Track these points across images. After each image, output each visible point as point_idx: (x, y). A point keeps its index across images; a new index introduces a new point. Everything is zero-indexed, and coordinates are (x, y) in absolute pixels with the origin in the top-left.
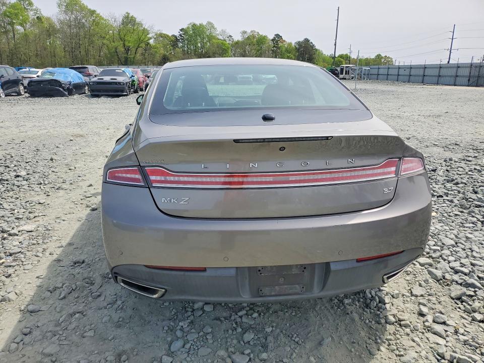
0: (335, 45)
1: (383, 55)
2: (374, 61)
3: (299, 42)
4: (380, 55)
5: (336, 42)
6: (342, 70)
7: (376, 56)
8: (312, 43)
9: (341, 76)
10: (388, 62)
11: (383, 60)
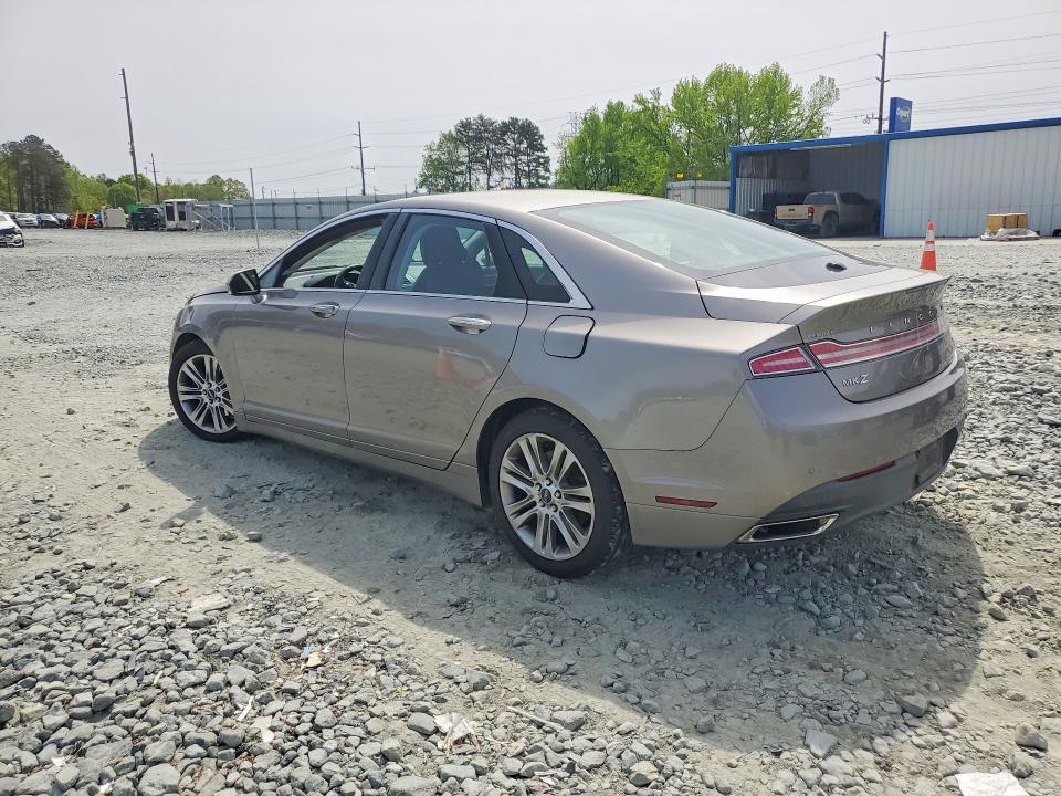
0: (133, 153)
1: (224, 177)
2: (206, 191)
3: (13, 144)
4: (218, 177)
5: (132, 148)
6: (170, 210)
7: (210, 180)
8: (49, 147)
9: (171, 224)
10: (236, 190)
11: (226, 188)
